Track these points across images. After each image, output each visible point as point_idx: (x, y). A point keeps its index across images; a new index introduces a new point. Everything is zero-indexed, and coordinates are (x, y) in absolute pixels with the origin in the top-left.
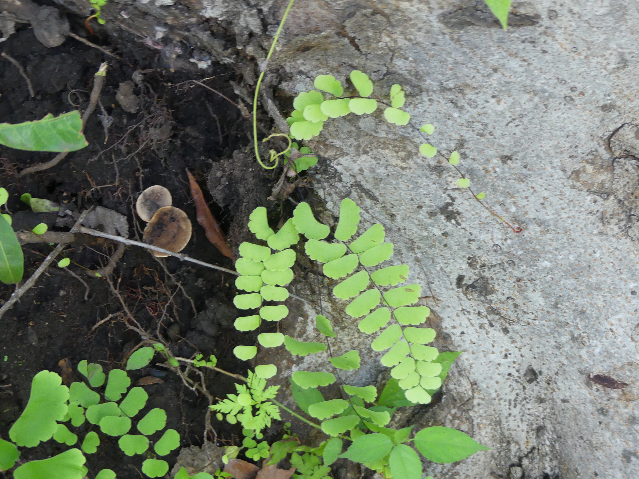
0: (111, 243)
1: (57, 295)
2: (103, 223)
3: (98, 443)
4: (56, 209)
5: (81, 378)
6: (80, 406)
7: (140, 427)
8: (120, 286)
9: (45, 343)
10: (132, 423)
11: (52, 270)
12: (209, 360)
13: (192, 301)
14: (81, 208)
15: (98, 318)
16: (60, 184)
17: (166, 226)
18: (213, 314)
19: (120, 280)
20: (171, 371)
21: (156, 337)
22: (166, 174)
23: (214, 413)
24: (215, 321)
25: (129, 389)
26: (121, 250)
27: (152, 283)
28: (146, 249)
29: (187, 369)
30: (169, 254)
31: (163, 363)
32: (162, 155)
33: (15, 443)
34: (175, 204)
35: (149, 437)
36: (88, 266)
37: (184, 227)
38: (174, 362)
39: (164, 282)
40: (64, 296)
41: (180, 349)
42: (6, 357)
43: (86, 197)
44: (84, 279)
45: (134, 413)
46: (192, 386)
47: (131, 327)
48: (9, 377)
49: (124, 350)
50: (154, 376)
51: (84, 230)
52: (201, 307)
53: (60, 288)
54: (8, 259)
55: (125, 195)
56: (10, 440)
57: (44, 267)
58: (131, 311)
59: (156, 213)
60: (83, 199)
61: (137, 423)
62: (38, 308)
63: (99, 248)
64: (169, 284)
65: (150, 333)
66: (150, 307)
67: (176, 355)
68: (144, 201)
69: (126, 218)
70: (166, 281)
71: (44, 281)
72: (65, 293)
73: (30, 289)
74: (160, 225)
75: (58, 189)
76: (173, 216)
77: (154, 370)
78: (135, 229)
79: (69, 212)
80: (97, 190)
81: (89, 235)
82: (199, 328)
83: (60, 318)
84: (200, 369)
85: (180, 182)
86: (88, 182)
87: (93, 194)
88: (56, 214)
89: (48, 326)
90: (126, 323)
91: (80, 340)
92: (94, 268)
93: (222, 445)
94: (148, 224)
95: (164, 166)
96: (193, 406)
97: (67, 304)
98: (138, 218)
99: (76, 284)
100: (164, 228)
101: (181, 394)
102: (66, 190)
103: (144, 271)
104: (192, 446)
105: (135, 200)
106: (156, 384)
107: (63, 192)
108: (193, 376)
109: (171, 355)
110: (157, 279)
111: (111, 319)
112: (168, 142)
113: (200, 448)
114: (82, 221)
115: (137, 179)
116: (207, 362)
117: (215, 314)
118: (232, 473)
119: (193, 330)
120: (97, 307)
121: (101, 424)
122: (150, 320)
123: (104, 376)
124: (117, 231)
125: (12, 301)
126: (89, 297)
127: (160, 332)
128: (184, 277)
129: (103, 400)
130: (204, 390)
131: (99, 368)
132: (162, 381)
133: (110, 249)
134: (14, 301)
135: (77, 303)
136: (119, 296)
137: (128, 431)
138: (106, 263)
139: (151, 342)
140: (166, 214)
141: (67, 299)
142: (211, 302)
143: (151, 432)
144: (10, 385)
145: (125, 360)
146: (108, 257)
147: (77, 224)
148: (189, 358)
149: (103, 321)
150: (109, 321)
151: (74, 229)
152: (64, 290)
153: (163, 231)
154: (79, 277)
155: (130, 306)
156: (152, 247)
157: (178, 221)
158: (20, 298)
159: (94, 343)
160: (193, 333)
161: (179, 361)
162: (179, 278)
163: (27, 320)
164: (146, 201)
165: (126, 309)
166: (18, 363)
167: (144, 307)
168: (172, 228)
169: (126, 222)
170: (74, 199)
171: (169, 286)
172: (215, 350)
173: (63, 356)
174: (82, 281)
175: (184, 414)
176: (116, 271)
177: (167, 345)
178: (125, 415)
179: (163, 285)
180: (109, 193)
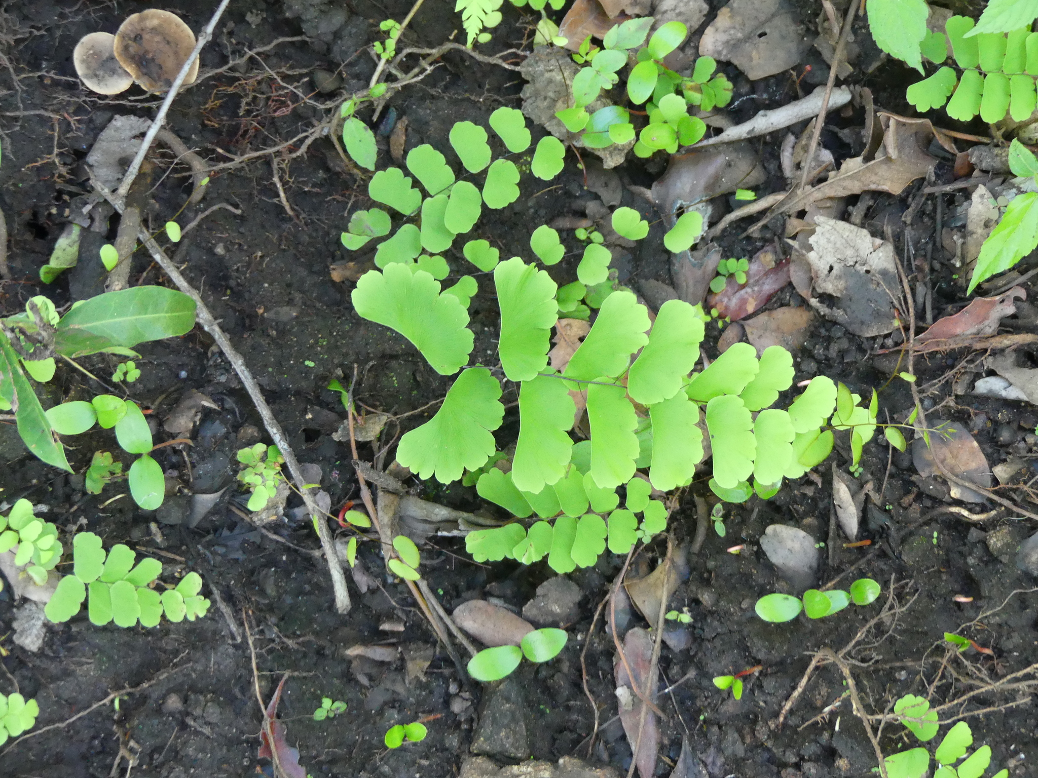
0: (154, 152)
1: (221, 259)
2: (118, 156)
3: (484, 243)
4: (76, 231)
5: (370, 250)
6: (416, 261)
7: (474, 168)
8: (229, 151)
9: (298, 296)
10: (465, 179)
11: (178, 257)
12: (387, 33)
13: (281, 40)
14: (85, 187)
15: (275, 200)
16: (35, 215)
17: (146, 52)
18: (312, 9)
19: (220, 150)
20: (391, 98)
21: (328, 111)
22: (58, 33)
23: (476, 44)
24: (323, 8)
25: (407, 173)
26: (170, 138)
27: (235, 99)
28: (178, 94)
29: (394, 72)
30: (195, 56)
31: (374, 111)
32: (24, 31)
33: (462, 369)
34: (112, 30)
35: (494, 158)
36: (185, 196)
37: (155, 22)
38: (379, 90)
39: (238, 79)
40: (227, 249)
41: (357, 76)
42: (307, 363)
43: (68, 176)
44: (205, 209)
45: (448, 173)
46: (425, 70)
47: (303, 149)
48: (341, 365)
49: (338, 169)
50: (392, 131)
51: (123, 190)
52: (294, 26)
53: (211, 251)
54: (156, 311)
55: (79, 110)
56: (454, 377)
57: (172, 268)
58: (275, 144)
59: (122, 64)
60: (70, 182)
61: (467, 171)
62: (237, 295)
63: (158, 172)
64: (242, 70)
65: (320, 120)
66: (275, 111)
67: (367, 85)
68: (95, 80)
69: (117, 116)
70: (237, 74)
71: (192, 275)
72: (221, 245)
73: (203, 298)
74: (143, 62)
75: (42, 220)
76: (133, 36)
77: (382, 127)
78: (140, 105)
79: (86, 209)
80: (60, 155)
81: (134, 183)
82: (329, 38)
83: (261, 263)
84: (398, 51)
85: (77, 13)
86: (43, 165)
87: (65, 164)
88: (85, 231)
89: (270, 284)
90: (294, 155)
91: (305, 239)
92: (189, 189)
93: (530, 47)
94: (137, 82)
95: (43, 32)
96: (456, 77)
97: (240, 245)
98: (122, 96)
99: (210, 223)
100: (150, 56)
101: (433, 92)
102: (48, 207)
103: (212, 109)
104: (521, 95)
105: (91, 93)
106: (406, 130)
107: (50, 214)
108: (407, 66)
109: (365, 93)
110: (231, 90)
111: (281, 179)
112: (6, 15)
113: (527, 82)
114: (106, 190)
115: (55, 83)
116: (389, 37)
117: (312, 5)
118: (583, 40)
119: (329, 50)
120: (256, 199)
121: (455, 231)
122: (296, 116)
123: (374, 211)
124: (135, 137)
125: (217, 333)
126: (236, 206)
127: (323, 103)
128: (238, 44)
129: (415, 220)
130: (435, 52)
131: (360, 215)
132: (404, 118)
133: (163, 155)
134: (217, 329)
135: (242, 230)
136: (246, 156)
137: (477, 190)
138: (185, 167)
139: (335, 121)
140: (126, 48)
141: (233, 244)
142: (290, 8)
143: (488, 152)
144: (356, 365)
145: (356, 171)
146: (176, 161)
147: (110, 198)
148: (375, 66)
149: (282, 194)
150: (284, 183)
151: (119, 205)
152: (215, 245)
153: (153, 60)
154: (201, 216)
155: (266, 142)
156: (178, 82)
157: (142, 30)
158: (216, 318)
159: (314, 218)
160: (336, 49)
161: (378, 82)
162: (237, 52)
163: (253, 316)
164: (96, 76)
165: (271, 150)
166: (322, 347)
167: (273, 121)
168: (152, 43)
169: (124, 118)
170: (66, 197)
171: (247, 72)
172: (371, 21)
173: (326, 272)
174: (207, 213)
175: (467, 95)
176: (204, 153)
177: (346, 95)
178: (448, 188)
179: (243, 82)
180: (68, 135)
